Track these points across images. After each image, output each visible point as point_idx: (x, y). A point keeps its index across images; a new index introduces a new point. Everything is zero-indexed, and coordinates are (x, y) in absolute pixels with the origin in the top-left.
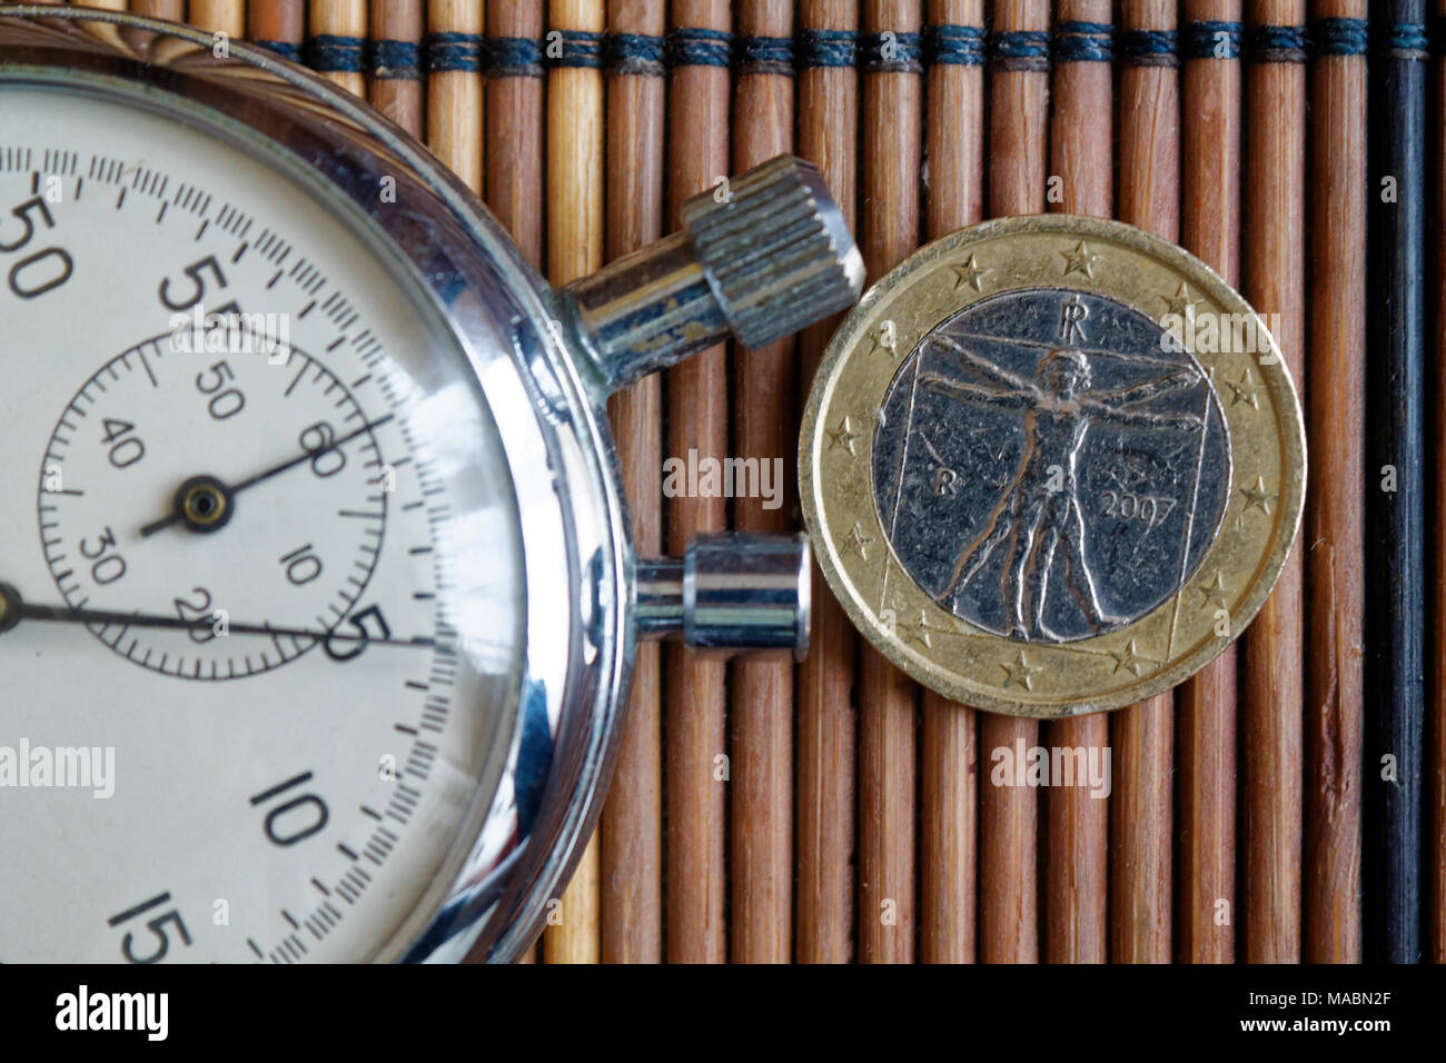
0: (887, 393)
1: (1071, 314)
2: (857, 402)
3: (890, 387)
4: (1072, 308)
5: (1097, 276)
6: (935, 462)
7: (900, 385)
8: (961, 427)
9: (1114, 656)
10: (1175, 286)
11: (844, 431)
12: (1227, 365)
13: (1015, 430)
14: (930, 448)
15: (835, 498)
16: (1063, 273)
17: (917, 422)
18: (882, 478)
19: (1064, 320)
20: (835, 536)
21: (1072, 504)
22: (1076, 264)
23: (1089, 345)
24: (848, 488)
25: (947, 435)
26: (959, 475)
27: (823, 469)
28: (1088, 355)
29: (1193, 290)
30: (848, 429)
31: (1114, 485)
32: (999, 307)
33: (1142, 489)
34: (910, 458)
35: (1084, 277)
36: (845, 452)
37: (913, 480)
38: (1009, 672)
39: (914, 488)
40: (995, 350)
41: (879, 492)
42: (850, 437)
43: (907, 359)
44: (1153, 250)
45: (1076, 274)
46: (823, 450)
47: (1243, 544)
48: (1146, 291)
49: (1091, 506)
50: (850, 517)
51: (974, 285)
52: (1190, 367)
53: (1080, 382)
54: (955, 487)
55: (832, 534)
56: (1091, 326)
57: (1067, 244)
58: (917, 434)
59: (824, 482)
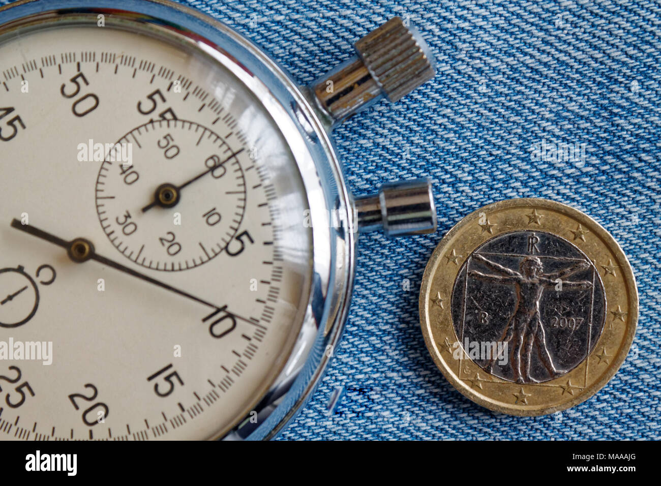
0: (455, 281)
1: (532, 242)
2: (442, 286)
3: (456, 278)
4: (532, 239)
5: (542, 224)
6: (478, 309)
7: (461, 277)
8: (488, 293)
9: (562, 387)
10: (576, 226)
11: (438, 298)
12: (601, 259)
14: (477, 304)
15: (436, 328)
16: (527, 223)
17: (469, 293)
18: (456, 317)
19: (529, 244)
20: (438, 344)
21: (539, 323)
22: (533, 219)
23: (541, 254)
24: (442, 323)
25: (483, 297)
26: (489, 314)
27: (430, 315)
28: (541, 258)
29: (584, 227)
30: (440, 297)
31: (556, 314)
32: (500, 241)
33: (568, 314)
34: (467, 308)
35: (536, 225)
36: (439, 308)
37: (469, 318)
38: (517, 397)
39: (470, 321)
40: (500, 259)
41: (455, 324)
42: (441, 301)
43: (463, 266)
44: (566, 211)
45: (533, 224)
46: (429, 307)
47: (614, 335)
48: (564, 229)
49: (547, 324)
50: (443, 335)
51: (489, 232)
52: (585, 260)
53: (538, 270)
54: (488, 319)
55: (436, 343)
56: (542, 245)
57: (528, 211)
58: (470, 298)
59: (431, 321)
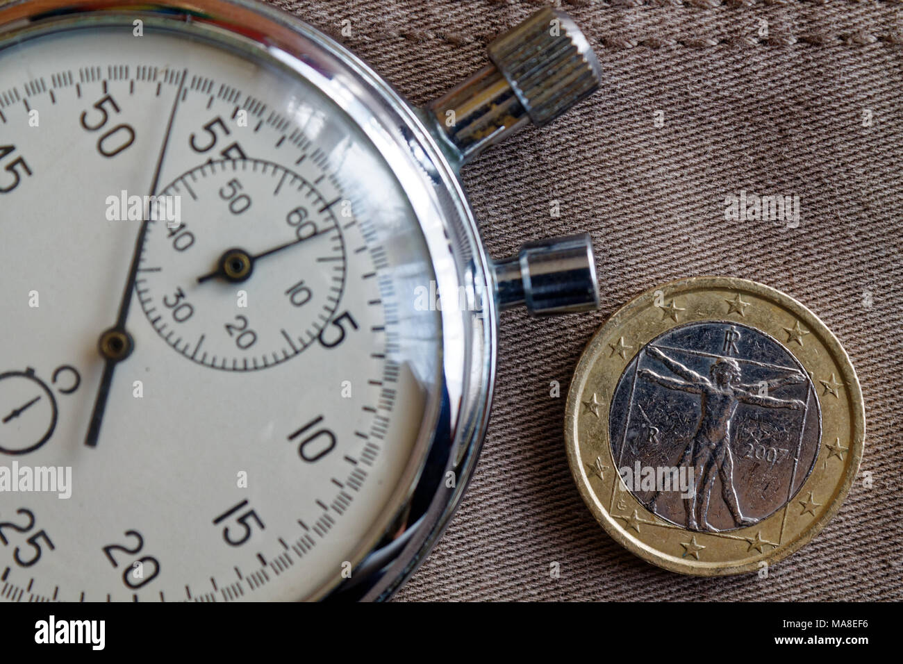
0: (619, 381)
1: (731, 338)
2: (601, 385)
3: (621, 377)
4: (731, 334)
5: (747, 315)
6: (646, 422)
7: (627, 376)
8: (663, 402)
9: (747, 541)
10: (792, 323)
11: (592, 402)
12: (821, 371)
13: (694, 404)
14: (645, 415)
15: (586, 442)
16: (726, 312)
17: (637, 399)
18: (614, 432)
19: (726, 340)
20: (586, 465)
21: (727, 449)
22: (734, 308)
23: (741, 356)
24: (594, 436)
25: (655, 407)
26: (660, 431)
27: (580, 424)
28: (739, 362)
29: (802, 325)
30: (596, 402)
31: (752, 441)
32: (688, 332)
33: (768, 442)
34: (631, 420)
35: (739, 316)
36: (593, 415)
37: (632, 433)
38: (685, 548)
39: (634, 438)
40: (685, 357)
41: (612, 439)
42: (596, 406)
43: (632, 360)
44: (781, 301)
45: (735, 314)
46: (580, 413)
47: (826, 478)
48: (775, 325)
49: (739, 454)
50: (594, 453)
51: (673, 318)
52: (799, 371)
53: (734, 378)
54: (658, 438)
55: (583, 463)
56: (742, 344)
57: (729, 296)
58: (637, 406)
59: (580, 432)
